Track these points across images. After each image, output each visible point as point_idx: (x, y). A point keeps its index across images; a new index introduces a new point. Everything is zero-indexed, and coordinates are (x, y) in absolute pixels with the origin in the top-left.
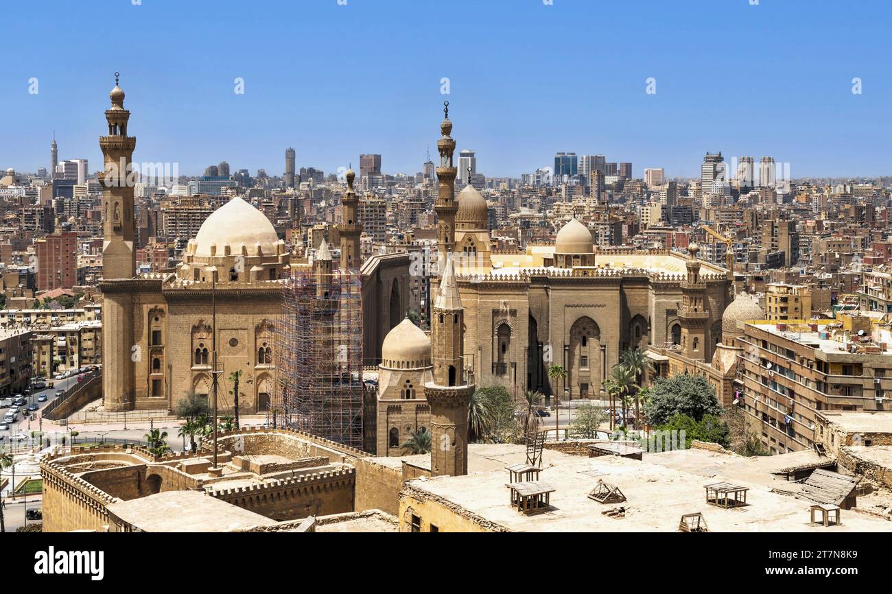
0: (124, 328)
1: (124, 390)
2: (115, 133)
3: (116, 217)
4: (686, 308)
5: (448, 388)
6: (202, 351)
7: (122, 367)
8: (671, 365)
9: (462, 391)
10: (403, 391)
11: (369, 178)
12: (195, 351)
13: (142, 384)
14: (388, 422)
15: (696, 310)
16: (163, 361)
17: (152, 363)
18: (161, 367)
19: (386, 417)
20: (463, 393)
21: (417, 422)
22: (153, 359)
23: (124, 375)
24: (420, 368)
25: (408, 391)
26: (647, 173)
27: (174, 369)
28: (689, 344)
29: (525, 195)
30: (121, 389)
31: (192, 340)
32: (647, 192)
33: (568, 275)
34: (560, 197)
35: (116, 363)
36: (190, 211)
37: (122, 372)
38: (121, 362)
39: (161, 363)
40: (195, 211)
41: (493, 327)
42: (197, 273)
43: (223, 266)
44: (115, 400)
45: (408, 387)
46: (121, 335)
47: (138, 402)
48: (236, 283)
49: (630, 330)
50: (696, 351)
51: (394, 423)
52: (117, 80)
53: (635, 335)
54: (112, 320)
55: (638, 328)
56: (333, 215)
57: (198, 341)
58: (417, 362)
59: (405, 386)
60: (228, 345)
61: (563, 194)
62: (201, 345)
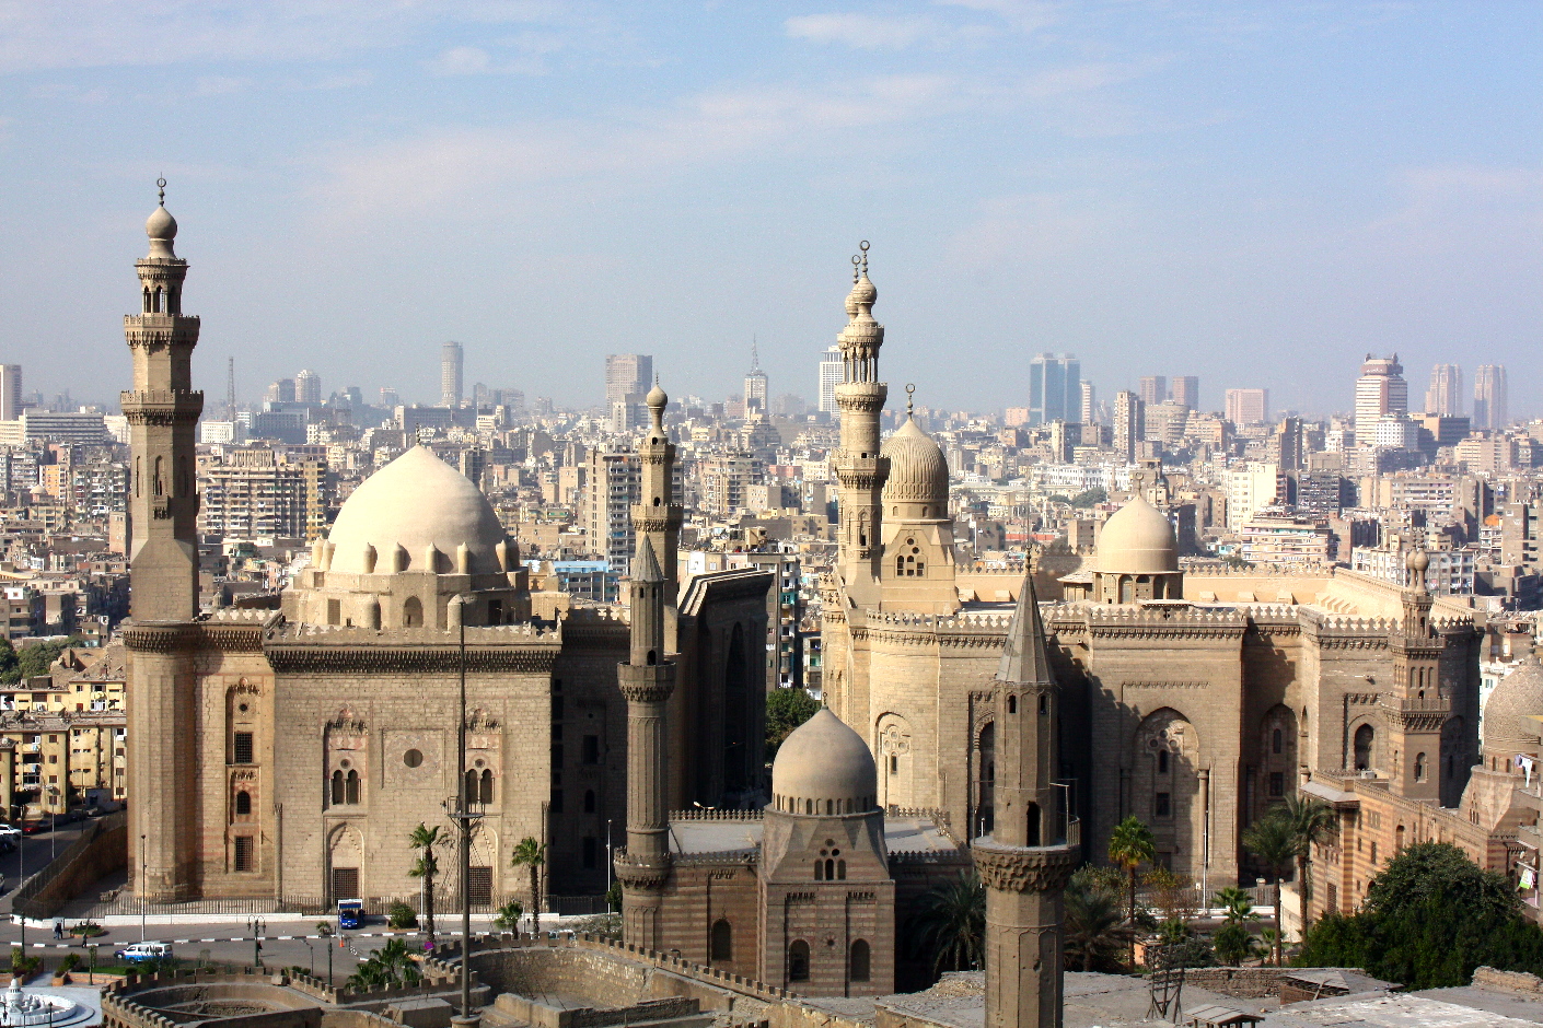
0: (175, 726)
1: (177, 859)
2: (157, 309)
3: (158, 488)
4: (1400, 691)
5: (1026, 849)
6: (346, 776)
7: (171, 808)
8: (1365, 813)
9: (1056, 855)
10: (818, 864)
11: (627, 407)
12: (332, 773)
13: (214, 847)
14: (786, 930)
15: (1421, 693)
16: (257, 796)
17: (236, 800)
18: (253, 808)
19: (782, 918)
20: (1057, 859)
21: (848, 929)
22: (236, 793)
23: (176, 826)
24: (854, 814)
25: (830, 863)
26: (1231, 397)
27: (286, 815)
28: (1405, 767)
29: (968, 446)
30: (170, 855)
31: (326, 751)
32: (1236, 441)
33: (1131, 618)
34: (1049, 449)
35: (159, 801)
36: (252, 476)
37: (172, 820)
38: (170, 800)
39: (253, 801)
40: (263, 477)
41: (970, 728)
42: (334, 607)
43: (390, 594)
44: (158, 878)
45: (830, 856)
46: (170, 742)
47: (209, 883)
48: (419, 631)
49: (1260, 738)
50: (1422, 781)
51: (799, 930)
52: (162, 195)
53: (1271, 748)
54: (150, 709)
55: (1277, 732)
56: (557, 488)
57: (337, 754)
58: (849, 800)
59: (824, 852)
60: (402, 764)
61: (1055, 442)
62: (345, 763)
